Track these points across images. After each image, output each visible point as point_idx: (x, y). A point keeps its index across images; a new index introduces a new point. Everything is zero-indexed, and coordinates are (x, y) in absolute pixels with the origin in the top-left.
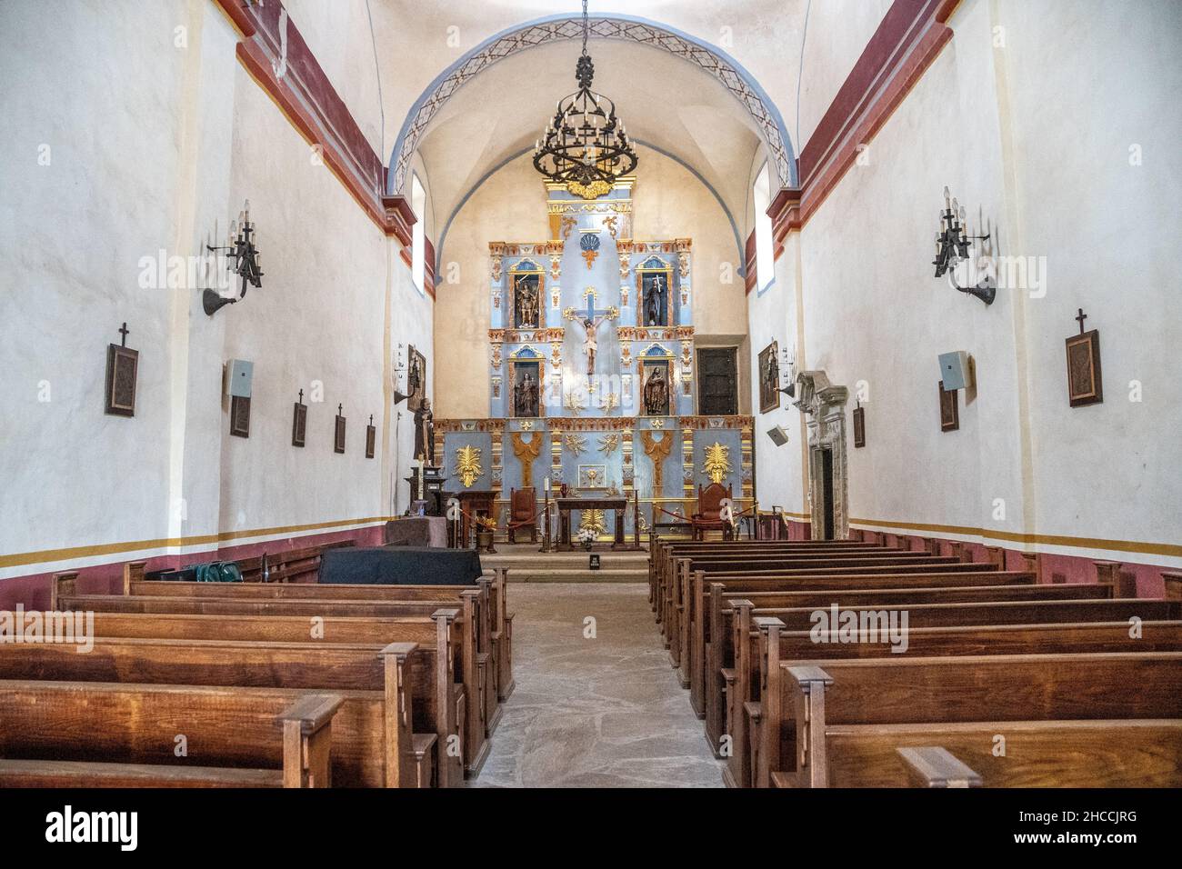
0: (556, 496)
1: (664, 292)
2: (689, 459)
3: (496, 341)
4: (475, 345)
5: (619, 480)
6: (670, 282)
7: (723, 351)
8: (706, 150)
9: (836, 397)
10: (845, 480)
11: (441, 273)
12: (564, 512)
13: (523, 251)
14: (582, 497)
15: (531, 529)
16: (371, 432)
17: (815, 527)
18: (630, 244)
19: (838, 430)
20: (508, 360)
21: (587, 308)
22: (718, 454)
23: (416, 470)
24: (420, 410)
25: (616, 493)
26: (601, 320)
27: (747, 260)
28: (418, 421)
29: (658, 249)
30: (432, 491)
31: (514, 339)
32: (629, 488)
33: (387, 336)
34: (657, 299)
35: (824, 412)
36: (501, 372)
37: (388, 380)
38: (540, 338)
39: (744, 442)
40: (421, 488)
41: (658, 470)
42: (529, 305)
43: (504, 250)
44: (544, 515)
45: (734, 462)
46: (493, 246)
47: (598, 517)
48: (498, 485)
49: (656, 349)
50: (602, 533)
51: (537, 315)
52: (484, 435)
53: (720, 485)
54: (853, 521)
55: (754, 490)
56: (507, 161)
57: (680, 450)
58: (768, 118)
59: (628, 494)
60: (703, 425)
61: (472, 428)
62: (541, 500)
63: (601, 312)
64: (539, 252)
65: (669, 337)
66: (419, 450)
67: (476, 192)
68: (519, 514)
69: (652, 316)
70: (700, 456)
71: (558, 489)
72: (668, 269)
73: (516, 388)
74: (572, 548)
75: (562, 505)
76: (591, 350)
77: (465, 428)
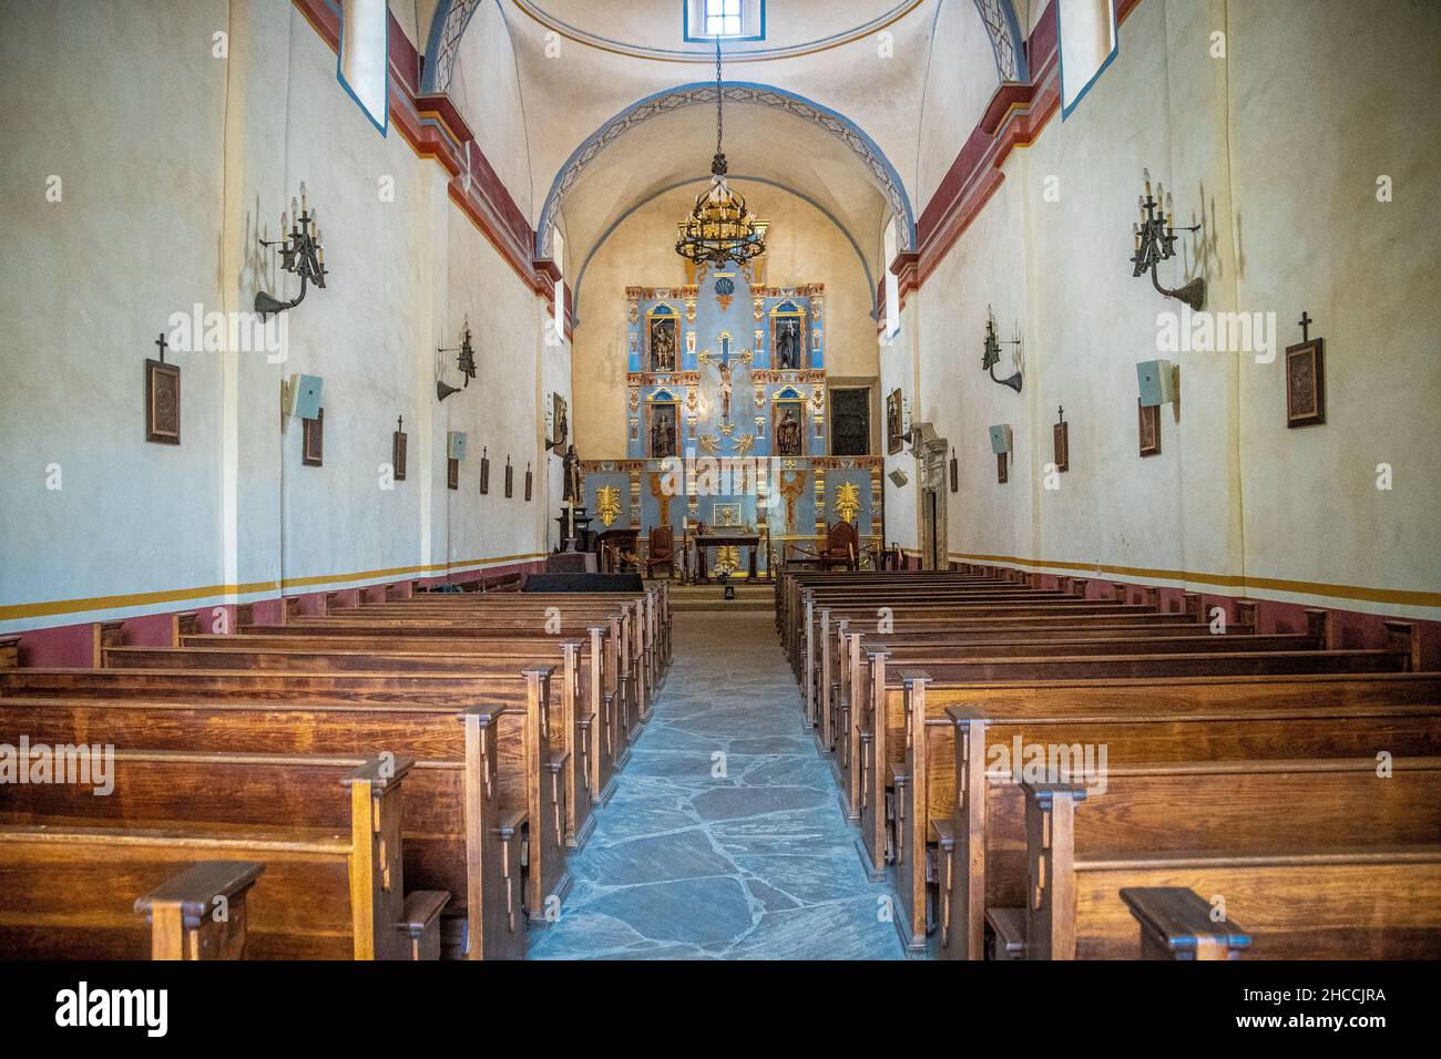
0: (693, 533)
1: (797, 336)
2: (820, 498)
3: (635, 384)
4: (611, 387)
5: (753, 519)
6: (803, 326)
7: (857, 391)
8: (839, 195)
9: (939, 447)
10: (946, 519)
11: (578, 316)
12: (701, 548)
13: (659, 296)
14: (717, 535)
15: (669, 565)
16: (529, 477)
17: (925, 561)
18: (763, 289)
19: (941, 476)
20: (646, 402)
21: (722, 352)
22: (849, 493)
23: (566, 511)
24: (569, 457)
25: (750, 531)
26: (735, 363)
27: (879, 305)
28: (567, 465)
29: (791, 293)
30: (580, 530)
31: (651, 382)
32: (763, 526)
33: (538, 389)
34: (790, 342)
35: (931, 460)
36: (638, 414)
37: (540, 428)
38: (676, 381)
39: (875, 481)
40: (571, 528)
41: (790, 508)
42: (665, 349)
43: (641, 294)
44: (682, 552)
45: (864, 501)
46: (629, 291)
47: (733, 554)
48: (635, 523)
49: (788, 393)
50: (736, 570)
51: (673, 358)
52: (623, 476)
53: (848, 525)
54: (952, 555)
55: (883, 528)
56: (642, 203)
57: (813, 489)
58: (890, 182)
59: (762, 532)
60: (834, 465)
61: (611, 469)
62: (678, 538)
63: (736, 356)
64: (675, 296)
65: (801, 379)
66: (568, 493)
67: (612, 234)
68: (658, 551)
69: (785, 359)
70: (830, 496)
71: (695, 527)
72: (801, 313)
73: (653, 430)
74: (709, 582)
75: (700, 542)
76: (726, 393)
77: (604, 469)
